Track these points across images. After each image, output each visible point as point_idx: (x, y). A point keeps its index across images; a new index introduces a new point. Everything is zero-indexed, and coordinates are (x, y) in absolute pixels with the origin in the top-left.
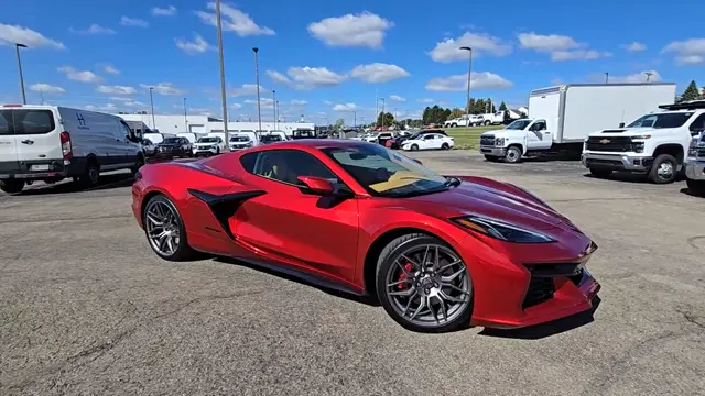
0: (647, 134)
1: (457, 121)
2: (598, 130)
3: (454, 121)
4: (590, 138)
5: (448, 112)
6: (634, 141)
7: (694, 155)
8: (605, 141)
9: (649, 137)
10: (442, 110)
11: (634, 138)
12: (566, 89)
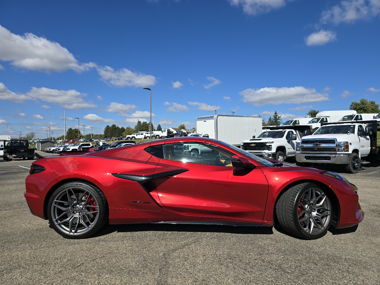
0: (271, 141)
1: (135, 136)
2: (247, 139)
3: (132, 135)
4: (244, 143)
5: (123, 130)
6: (267, 144)
7: (299, 150)
8: (253, 145)
9: (273, 142)
10: (118, 128)
11: (267, 143)
12: (217, 117)
